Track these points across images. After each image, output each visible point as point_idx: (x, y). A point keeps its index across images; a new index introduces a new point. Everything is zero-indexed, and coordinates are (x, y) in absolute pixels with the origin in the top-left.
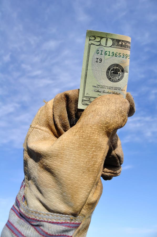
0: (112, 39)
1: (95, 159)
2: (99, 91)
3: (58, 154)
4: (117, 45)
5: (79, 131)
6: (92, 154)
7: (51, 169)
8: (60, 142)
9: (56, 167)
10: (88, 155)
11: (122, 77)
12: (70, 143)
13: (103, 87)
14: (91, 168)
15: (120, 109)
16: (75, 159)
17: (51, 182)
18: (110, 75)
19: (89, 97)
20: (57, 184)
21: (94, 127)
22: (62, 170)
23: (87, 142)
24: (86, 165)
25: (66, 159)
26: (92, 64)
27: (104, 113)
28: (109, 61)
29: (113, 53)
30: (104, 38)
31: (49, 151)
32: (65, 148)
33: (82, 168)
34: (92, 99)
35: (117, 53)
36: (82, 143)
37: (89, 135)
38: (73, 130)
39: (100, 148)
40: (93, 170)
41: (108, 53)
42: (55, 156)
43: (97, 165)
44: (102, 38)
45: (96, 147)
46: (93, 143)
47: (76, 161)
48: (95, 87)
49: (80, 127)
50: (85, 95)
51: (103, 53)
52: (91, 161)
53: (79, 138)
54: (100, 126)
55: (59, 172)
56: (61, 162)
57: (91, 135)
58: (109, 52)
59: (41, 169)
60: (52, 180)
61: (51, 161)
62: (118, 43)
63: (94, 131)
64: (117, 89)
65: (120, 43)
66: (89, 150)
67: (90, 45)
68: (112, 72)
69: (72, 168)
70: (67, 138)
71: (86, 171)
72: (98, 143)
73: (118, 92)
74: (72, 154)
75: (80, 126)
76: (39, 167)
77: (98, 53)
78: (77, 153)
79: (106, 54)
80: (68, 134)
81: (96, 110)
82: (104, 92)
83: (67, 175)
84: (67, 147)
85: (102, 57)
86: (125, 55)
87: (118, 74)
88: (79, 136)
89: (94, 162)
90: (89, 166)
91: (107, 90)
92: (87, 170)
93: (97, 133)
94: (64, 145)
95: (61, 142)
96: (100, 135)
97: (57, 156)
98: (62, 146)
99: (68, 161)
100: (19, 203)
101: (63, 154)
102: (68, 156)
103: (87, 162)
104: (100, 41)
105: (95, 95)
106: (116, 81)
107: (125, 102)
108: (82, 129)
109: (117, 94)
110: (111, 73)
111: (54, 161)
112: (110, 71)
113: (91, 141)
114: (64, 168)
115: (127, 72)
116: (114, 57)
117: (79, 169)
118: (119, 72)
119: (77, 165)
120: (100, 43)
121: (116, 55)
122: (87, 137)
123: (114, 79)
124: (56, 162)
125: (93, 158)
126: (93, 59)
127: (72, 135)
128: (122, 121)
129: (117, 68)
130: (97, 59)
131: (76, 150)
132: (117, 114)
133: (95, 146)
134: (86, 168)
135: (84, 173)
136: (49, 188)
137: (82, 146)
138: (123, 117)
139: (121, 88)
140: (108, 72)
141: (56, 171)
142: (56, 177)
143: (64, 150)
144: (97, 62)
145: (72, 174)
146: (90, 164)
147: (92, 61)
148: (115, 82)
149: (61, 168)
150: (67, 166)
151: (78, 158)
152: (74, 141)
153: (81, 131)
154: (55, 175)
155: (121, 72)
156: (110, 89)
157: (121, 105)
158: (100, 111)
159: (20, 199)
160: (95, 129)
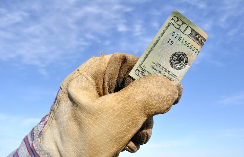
0: (192, 29)
1: (126, 133)
2: (157, 69)
3: (95, 114)
4: (193, 37)
5: (124, 101)
6: (126, 128)
7: (82, 123)
8: (101, 103)
9: (87, 124)
10: (122, 127)
11: (183, 67)
12: (111, 108)
13: (161, 67)
14: (119, 139)
15: (169, 97)
16: (108, 125)
17: (75, 134)
18: (173, 59)
19: (144, 70)
20: (81, 139)
21: (139, 104)
22: (91, 130)
23: (127, 115)
24: (116, 135)
25: (100, 122)
26: (163, 42)
27: (154, 95)
28: (179, 47)
29: (186, 42)
30: (186, 25)
31: (87, 106)
32: (105, 111)
33: (110, 136)
34: (146, 74)
35: (190, 44)
36: (122, 113)
37: (132, 109)
38: (118, 97)
39: (135, 125)
40: (120, 141)
41: (182, 40)
42: (91, 114)
43: (125, 139)
44: (184, 23)
45: (132, 123)
46: (131, 118)
47: (109, 127)
48: (155, 64)
49: (126, 98)
50: (142, 66)
51: (178, 37)
52: (122, 133)
53: (121, 108)
54: (146, 105)
55: (88, 130)
56: (94, 122)
57: (133, 110)
58: (184, 39)
59: (71, 117)
60: (78, 134)
61: (85, 116)
62: (195, 35)
63: (137, 107)
64: (173, 76)
65: (197, 37)
66: (125, 123)
67: (170, 24)
68: (177, 58)
69: (102, 132)
70: (110, 102)
71: (113, 140)
72: (136, 120)
73: (172, 79)
74: (108, 120)
75: (127, 96)
76: (71, 115)
77: (173, 35)
78: (113, 121)
79: (180, 39)
80: (112, 99)
81: (147, 87)
82: (160, 72)
83: (94, 136)
84: (106, 110)
85: (175, 41)
86: (195, 50)
87: (181, 63)
88: (122, 106)
89: (124, 135)
90: (118, 137)
91: (163, 72)
92: (115, 139)
93: (139, 110)
94: (104, 108)
95: (103, 103)
96: (141, 114)
97: (93, 114)
98: (102, 108)
99: (102, 124)
100: (34, 137)
101: (100, 115)
102: (104, 120)
103: (118, 132)
104: (181, 25)
105: (151, 71)
106: (176, 68)
107: (176, 93)
108: (128, 101)
109: (170, 79)
110: (175, 59)
111: (88, 118)
112: (175, 57)
113: (130, 115)
114: (94, 129)
115: (189, 65)
116: (185, 46)
117: (107, 135)
118: (182, 62)
119: (107, 131)
120: (180, 27)
121: (188, 46)
122: (129, 111)
123: (175, 65)
124: (90, 120)
125: (125, 131)
126: (166, 37)
127: (116, 102)
128: (166, 108)
129: (183, 57)
130: (170, 39)
131: (113, 117)
132: (164, 101)
133: (132, 121)
134: (115, 138)
135: (111, 141)
136: (71, 139)
137: (121, 116)
138: (168, 105)
139: (176, 76)
140: (172, 56)
141: (86, 127)
142: (83, 133)
143: (102, 113)
144: (168, 42)
145: (99, 138)
146: (119, 136)
147: (164, 39)
148: (174, 68)
149: (92, 128)
150: (98, 128)
151: (112, 125)
152: (115, 109)
153: (126, 102)
154: (82, 131)
155: (184, 63)
156: (167, 72)
157: (171, 93)
158: (150, 91)
159: (36, 133)
160: (139, 106)
